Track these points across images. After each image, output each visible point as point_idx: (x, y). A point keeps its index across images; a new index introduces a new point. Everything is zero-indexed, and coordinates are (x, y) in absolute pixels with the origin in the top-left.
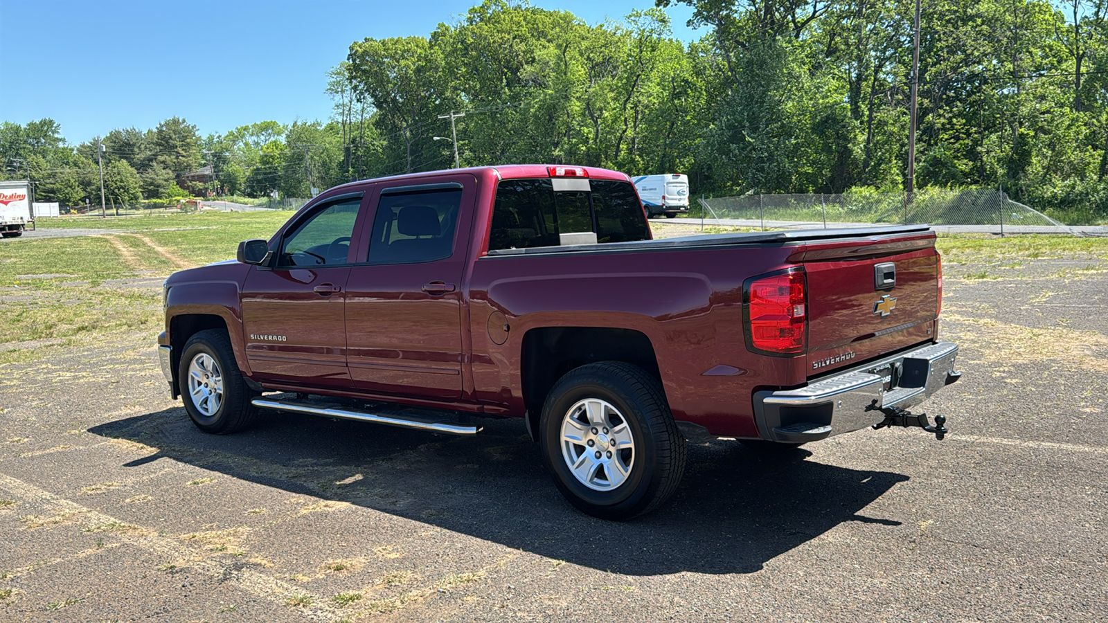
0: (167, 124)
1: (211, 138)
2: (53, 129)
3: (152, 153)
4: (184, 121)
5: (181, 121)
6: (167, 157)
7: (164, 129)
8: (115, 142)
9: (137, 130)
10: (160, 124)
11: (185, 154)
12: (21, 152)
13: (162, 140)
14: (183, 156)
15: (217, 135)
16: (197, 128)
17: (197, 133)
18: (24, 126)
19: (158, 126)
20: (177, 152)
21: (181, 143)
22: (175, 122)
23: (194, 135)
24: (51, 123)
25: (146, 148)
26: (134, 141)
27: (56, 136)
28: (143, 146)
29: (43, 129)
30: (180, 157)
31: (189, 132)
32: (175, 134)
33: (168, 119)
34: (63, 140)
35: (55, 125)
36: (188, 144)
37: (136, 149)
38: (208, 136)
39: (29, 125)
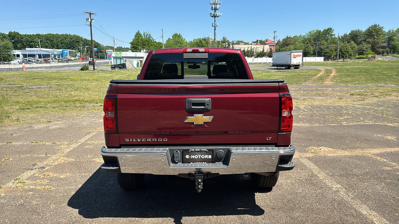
0: (372, 27)
1: (389, 31)
2: (332, 31)
3: (365, 38)
4: (379, 25)
5: (377, 25)
6: (370, 39)
7: (370, 29)
8: (351, 35)
9: (360, 30)
10: (369, 27)
11: (377, 38)
12: (320, 40)
13: (369, 33)
14: (376, 39)
15: (392, 30)
16: (384, 28)
17: (383, 30)
18: (322, 31)
19: (368, 28)
20: (374, 38)
21: (376, 34)
22: (375, 26)
23: (382, 30)
24: (331, 29)
25: (362, 36)
26: (358, 34)
27: (332, 33)
28: (361, 36)
29: (329, 31)
30: (375, 39)
31: (381, 29)
32: (374, 31)
33: (373, 25)
34: (334, 35)
35: (332, 30)
36: (379, 34)
37: (359, 37)
38: (389, 30)
39: (324, 30)
